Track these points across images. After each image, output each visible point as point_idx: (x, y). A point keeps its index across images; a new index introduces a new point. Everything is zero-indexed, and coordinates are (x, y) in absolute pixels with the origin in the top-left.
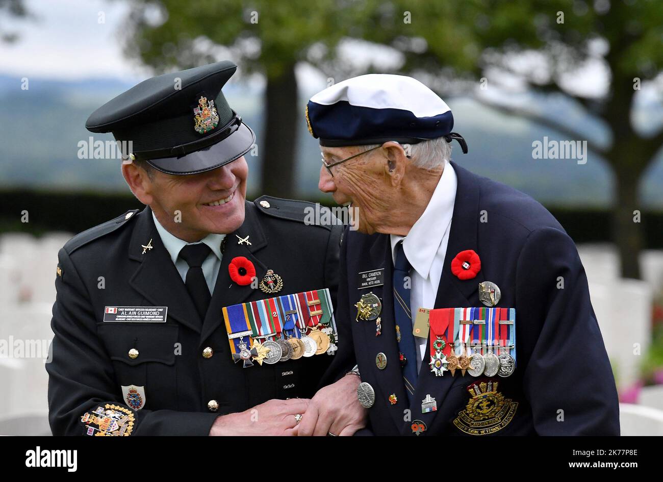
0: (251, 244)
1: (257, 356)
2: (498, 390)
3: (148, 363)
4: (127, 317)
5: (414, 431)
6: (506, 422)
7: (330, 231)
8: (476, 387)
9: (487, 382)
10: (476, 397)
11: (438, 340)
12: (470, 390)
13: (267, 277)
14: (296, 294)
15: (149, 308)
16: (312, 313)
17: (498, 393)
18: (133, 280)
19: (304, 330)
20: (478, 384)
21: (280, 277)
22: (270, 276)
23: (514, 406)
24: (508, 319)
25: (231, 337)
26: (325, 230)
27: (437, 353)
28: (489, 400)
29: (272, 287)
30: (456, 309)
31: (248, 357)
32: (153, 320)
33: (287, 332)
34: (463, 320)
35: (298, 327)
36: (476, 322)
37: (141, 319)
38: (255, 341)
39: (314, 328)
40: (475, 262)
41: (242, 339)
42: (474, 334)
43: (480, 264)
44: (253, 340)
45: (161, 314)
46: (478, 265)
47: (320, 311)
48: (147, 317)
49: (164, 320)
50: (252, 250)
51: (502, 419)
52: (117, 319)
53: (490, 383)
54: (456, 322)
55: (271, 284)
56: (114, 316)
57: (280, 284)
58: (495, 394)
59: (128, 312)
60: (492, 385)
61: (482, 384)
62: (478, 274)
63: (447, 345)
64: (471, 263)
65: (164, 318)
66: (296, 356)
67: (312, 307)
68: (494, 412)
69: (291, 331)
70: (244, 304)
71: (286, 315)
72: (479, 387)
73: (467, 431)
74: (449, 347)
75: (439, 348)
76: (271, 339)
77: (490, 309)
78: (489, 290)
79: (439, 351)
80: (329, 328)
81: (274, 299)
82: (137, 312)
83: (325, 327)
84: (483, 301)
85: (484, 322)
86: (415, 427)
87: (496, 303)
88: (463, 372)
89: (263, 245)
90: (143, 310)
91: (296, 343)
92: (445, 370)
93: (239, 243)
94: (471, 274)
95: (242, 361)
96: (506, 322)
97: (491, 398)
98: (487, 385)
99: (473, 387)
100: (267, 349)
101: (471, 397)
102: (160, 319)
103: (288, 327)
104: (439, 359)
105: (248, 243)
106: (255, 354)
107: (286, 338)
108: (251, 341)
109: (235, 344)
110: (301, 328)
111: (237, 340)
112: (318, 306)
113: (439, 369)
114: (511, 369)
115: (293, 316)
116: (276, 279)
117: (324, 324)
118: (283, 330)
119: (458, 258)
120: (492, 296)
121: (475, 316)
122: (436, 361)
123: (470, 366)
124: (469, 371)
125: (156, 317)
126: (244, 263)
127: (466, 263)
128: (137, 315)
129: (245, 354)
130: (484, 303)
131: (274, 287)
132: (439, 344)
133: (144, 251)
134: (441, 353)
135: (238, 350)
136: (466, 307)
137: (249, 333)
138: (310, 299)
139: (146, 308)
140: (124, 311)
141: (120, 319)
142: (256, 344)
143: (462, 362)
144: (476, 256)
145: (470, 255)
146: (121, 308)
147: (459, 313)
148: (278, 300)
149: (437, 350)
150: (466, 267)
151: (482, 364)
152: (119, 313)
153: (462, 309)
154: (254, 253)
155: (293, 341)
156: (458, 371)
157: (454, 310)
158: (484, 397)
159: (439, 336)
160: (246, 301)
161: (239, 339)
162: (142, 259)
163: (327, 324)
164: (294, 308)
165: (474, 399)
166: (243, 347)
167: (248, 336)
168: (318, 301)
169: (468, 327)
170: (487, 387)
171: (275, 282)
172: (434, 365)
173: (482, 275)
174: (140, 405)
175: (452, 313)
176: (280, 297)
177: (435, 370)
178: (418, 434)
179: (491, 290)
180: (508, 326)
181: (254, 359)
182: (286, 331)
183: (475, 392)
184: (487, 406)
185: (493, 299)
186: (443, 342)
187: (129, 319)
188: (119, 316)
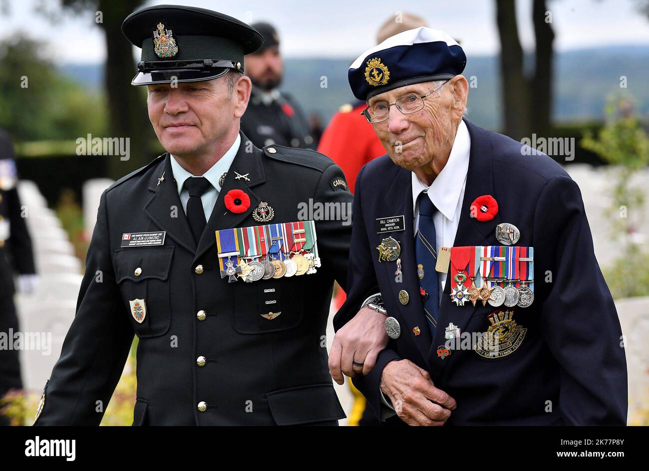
0: (249, 180)
1: (241, 273)
2: (513, 319)
3: (148, 279)
4: (138, 242)
5: (439, 356)
6: (517, 346)
7: (322, 173)
8: (495, 316)
9: (504, 311)
10: (495, 324)
11: (459, 274)
12: (490, 319)
13: (261, 208)
14: (284, 224)
15: (152, 233)
16: (296, 241)
17: (512, 320)
18: (146, 208)
19: (288, 254)
20: (497, 314)
21: (272, 209)
22: (264, 208)
23: (523, 331)
24: (528, 257)
25: (220, 256)
26: (318, 172)
27: (458, 286)
28: (505, 327)
29: (264, 217)
30: (476, 247)
31: (233, 273)
32: (155, 243)
33: (273, 255)
34: (483, 256)
35: (283, 252)
36: (496, 259)
37: (147, 243)
38: (242, 260)
39: (297, 253)
40: (493, 206)
41: (229, 258)
42: (494, 270)
43: (498, 207)
44: (241, 259)
45: (161, 237)
46: (495, 209)
47: (304, 240)
48: (151, 241)
49: (162, 243)
50: (250, 185)
51: (513, 344)
52: (130, 245)
53: (507, 312)
54: (477, 259)
55: (263, 214)
56: (128, 241)
57: (272, 215)
58: (510, 322)
59: (138, 237)
60: (509, 314)
61: (501, 314)
62: (496, 216)
63: (468, 278)
64: (489, 207)
65: (162, 242)
66: (278, 275)
67: (297, 235)
68: (506, 337)
69: (275, 254)
70: (235, 229)
71: (273, 241)
72: (498, 316)
73: (483, 354)
74: (470, 280)
75: (460, 281)
76: (257, 260)
77: (510, 247)
78: (508, 231)
79: (460, 283)
80: (311, 254)
81: (264, 226)
82: (144, 237)
83: (307, 253)
84: (500, 240)
85: (503, 259)
86: (440, 352)
87: (515, 242)
88: (484, 303)
89: (262, 181)
90: (148, 235)
91: (279, 264)
92: (467, 300)
93: (236, 178)
94: (490, 216)
95: (227, 277)
96: (525, 259)
97: (506, 326)
98: (505, 314)
99: (492, 316)
100: (252, 268)
101: (490, 324)
102: (159, 242)
103: (274, 250)
104: (460, 291)
105: (246, 178)
106: (239, 271)
107: (271, 260)
108: (238, 260)
109: (224, 262)
110: (285, 252)
111: (225, 259)
112: (303, 235)
113: (460, 300)
114: (530, 301)
115: (279, 241)
116: (268, 210)
117: (307, 250)
118: (269, 253)
119: (476, 202)
120: (511, 236)
121: (496, 253)
122: (457, 293)
123: (491, 297)
124: (490, 302)
125: (157, 241)
126: (240, 195)
127: (484, 207)
128: (144, 240)
129: (231, 272)
130: (502, 242)
131: (266, 217)
132: (460, 278)
133: (159, 183)
134: (462, 285)
135: (226, 267)
136: (486, 245)
137: (237, 253)
138: (296, 228)
139: (151, 233)
140: (135, 237)
141: (132, 244)
142: (242, 264)
143: (482, 293)
144: (494, 201)
145: (488, 200)
146: (133, 234)
147: (480, 250)
148: (267, 228)
149: (458, 283)
150: (484, 210)
151: (502, 296)
152: (132, 239)
153: (482, 248)
154: (252, 188)
155: (276, 263)
156: (479, 302)
157: (475, 248)
158: (501, 324)
159: (459, 271)
160: (238, 226)
161: (227, 258)
162: (156, 190)
163: (309, 250)
164: (281, 235)
165: (493, 327)
166: (230, 264)
167: (236, 256)
168: (302, 231)
169: (488, 263)
170: (505, 316)
171: (267, 213)
172: (456, 295)
173: (501, 217)
174: (142, 316)
175: (473, 251)
176: (269, 225)
177: (456, 300)
178: (443, 358)
179: (509, 231)
180: (528, 262)
181: (239, 275)
182: (271, 254)
183: (494, 320)
184: (502, 332)
185: (512, 239)
186: (464, 275)
187: (138, 244)
188: (132, 242)
